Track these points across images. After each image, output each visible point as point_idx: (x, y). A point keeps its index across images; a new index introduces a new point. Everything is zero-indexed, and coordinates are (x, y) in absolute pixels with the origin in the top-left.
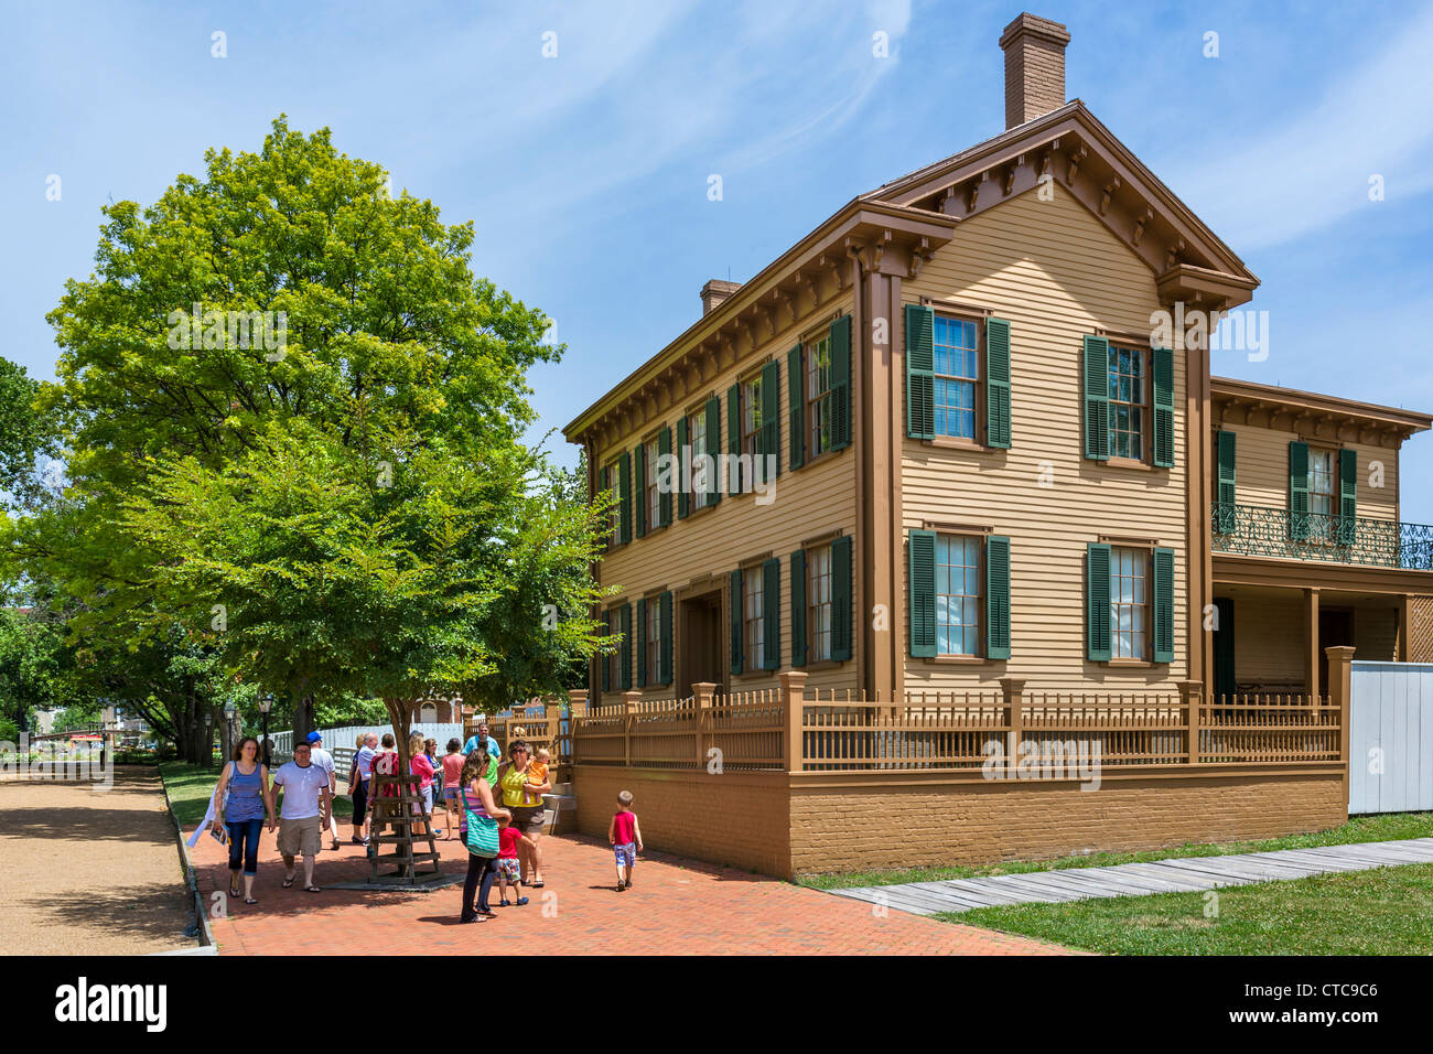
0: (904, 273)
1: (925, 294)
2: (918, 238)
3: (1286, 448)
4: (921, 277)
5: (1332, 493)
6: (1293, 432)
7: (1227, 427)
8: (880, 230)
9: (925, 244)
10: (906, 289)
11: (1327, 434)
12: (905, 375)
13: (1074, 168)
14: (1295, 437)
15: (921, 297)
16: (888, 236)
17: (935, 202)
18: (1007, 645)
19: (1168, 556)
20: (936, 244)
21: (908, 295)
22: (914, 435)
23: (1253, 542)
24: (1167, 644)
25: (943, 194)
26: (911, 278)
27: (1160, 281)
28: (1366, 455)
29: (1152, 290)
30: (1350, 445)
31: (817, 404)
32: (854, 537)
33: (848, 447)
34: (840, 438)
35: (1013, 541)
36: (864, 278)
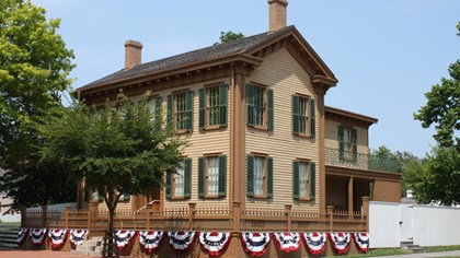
0: (246, 74)
1: (252, 80)
3: (337, 127)
4: (252, 75)
5: (349, 142)
8: (243, 62)
9: (253, 67)
10: (247, 79)
11: (348, 123)
12: (246, 106)
13: (290, 43)
14: (339, 124)
17: (255, 55)
18: (272, 193)
19: (313, 165)
20: (256, 66)
21: (248, 81)
22: (248, 125)
24: (314, 193)
25: (258, 52)
26: (248, 75)
27: (312, 79)
28: (359, 131)
29: (310, 81)
30: (355, 127)
31: (211, 109)
32: (228, 156)
33: (226, 126)
34: (222, 122)
35: (274, 159)
36: (235, 74)
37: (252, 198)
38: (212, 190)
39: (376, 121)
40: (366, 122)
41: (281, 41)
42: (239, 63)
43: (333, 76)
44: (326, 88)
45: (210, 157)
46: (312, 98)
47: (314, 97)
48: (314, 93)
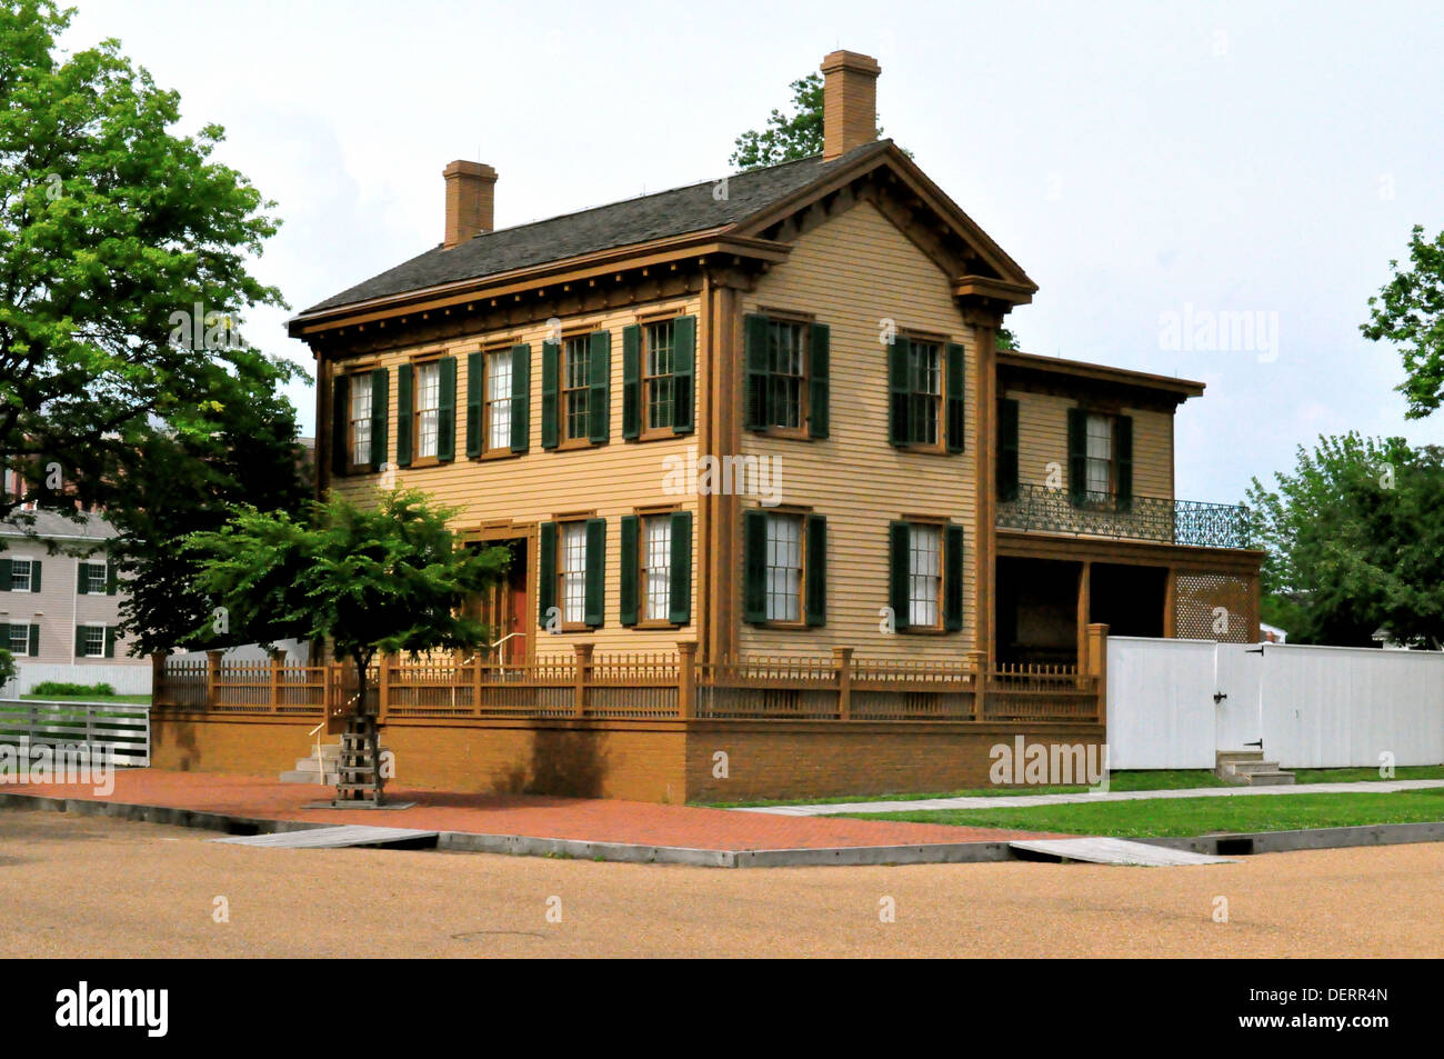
0: (745, 287)
1: (762, 303)
2: (760, 262)
3: (1064, 414)
4: (759, 289)
5: (1109, 458)
6: (1072, 399)
7: (1012, 395)
8: (733, 258)
9: (765, 266)
10: (746, 300)
11: (1103, 400)
12: (744, 374)
13: (883, 190)
14: (1073, 404)
15: (759, 307)
16: (737, 262)
17: (771, 233)
19: (962, 531)
20: (772, 263)
21: (750, 305)
22: (752, 427)
23: (1032, 518)
25: (780, 224)
26: (750, 291)
27: (954, 285)
28: (1143, 422)
29: (949, 291)
30: (1126, 411)
31: (653, 382)
32: (695, 513)
33: (691, 433)
34: (682, 421)
35: (829, 519)
36: (712, 289)
37: (761, 625)
38: (658, 603)
39: (1197, 389)
41: (855, 185)
42: (722, 261)
43: (1018, 273)
44: (1001, 307)
45: (652, 515)
46: (956, 340)
47: (961, 336)
48: (962, 327)
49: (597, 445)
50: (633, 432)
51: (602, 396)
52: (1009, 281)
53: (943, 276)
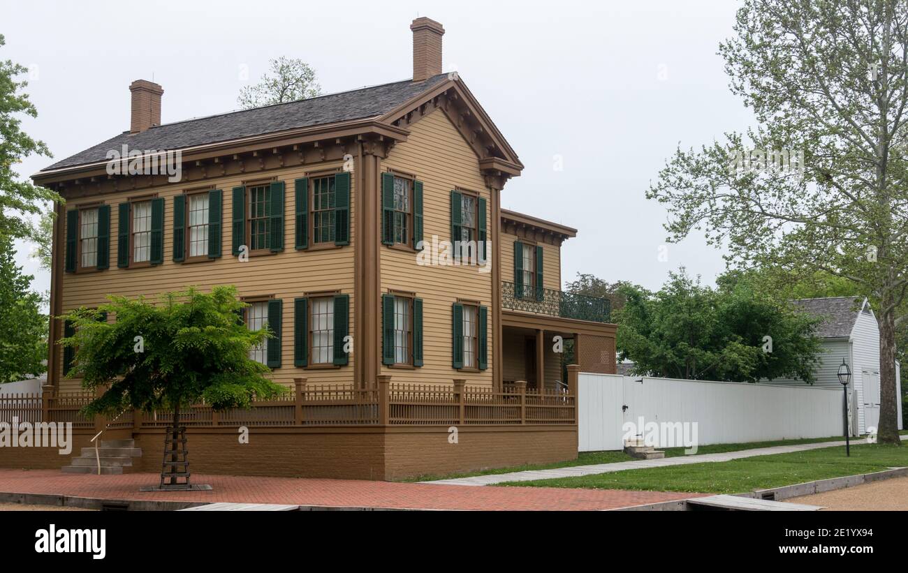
0: (382, 155)
1: (390, 166)
3: (512, 244)
4: (390, 157)
5: (532, 271)
6: (516, 235)
8: (379, 135)
9: (393, 143)
10: (382, 163)
11: (530, 237)
12: (382, 210)
13: (450, 103)
15: (388, 168)
16: (381, 139)
17: (396, 123)
18: (422, 359)
19: (485, 310)
20: (399, 142)
21: (383, 167)
22: (385, 243)
24: (485, 361)
25: (401, 118)
26: (384, 158)
27: (482, 163)
28: (547, 249)
29: (478, 166)
30: (540, 244)
31: (316, 215)
32: (352, 295)
33: (348, 244)
34: (341, 238)
35: (424, 301)
36: (364, 156)
37: (391, 366)
38: (323, 352)
39: (573, 232)
40: (557, 235)
41: (436, 99)
42: (372, 137)
43: (515, 157)
44: (503, 177)
45: (317, 297)
46: (482, 195)
47: (485, 194)
48: (484, 188)
49: (274, 253)
50: (302, 244)
51: (279, 224)
52: (511, 161)
53: (476, 157)
